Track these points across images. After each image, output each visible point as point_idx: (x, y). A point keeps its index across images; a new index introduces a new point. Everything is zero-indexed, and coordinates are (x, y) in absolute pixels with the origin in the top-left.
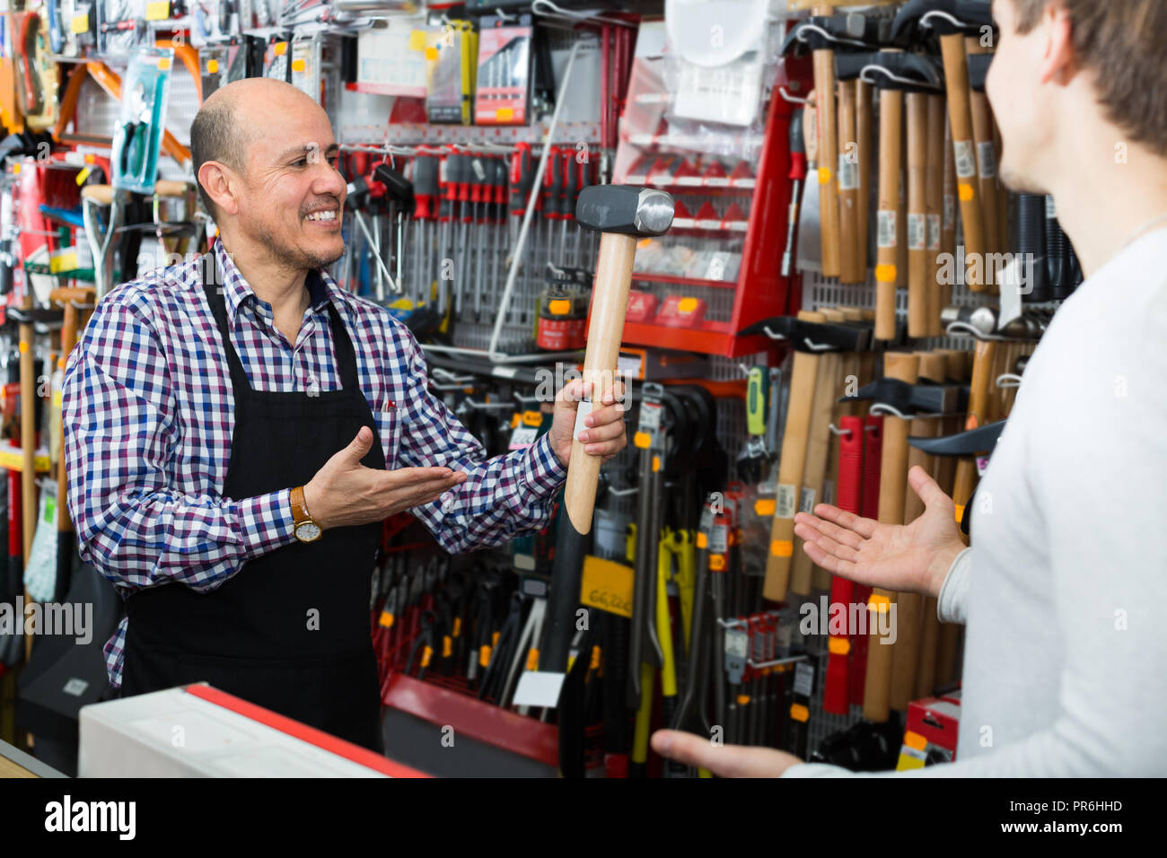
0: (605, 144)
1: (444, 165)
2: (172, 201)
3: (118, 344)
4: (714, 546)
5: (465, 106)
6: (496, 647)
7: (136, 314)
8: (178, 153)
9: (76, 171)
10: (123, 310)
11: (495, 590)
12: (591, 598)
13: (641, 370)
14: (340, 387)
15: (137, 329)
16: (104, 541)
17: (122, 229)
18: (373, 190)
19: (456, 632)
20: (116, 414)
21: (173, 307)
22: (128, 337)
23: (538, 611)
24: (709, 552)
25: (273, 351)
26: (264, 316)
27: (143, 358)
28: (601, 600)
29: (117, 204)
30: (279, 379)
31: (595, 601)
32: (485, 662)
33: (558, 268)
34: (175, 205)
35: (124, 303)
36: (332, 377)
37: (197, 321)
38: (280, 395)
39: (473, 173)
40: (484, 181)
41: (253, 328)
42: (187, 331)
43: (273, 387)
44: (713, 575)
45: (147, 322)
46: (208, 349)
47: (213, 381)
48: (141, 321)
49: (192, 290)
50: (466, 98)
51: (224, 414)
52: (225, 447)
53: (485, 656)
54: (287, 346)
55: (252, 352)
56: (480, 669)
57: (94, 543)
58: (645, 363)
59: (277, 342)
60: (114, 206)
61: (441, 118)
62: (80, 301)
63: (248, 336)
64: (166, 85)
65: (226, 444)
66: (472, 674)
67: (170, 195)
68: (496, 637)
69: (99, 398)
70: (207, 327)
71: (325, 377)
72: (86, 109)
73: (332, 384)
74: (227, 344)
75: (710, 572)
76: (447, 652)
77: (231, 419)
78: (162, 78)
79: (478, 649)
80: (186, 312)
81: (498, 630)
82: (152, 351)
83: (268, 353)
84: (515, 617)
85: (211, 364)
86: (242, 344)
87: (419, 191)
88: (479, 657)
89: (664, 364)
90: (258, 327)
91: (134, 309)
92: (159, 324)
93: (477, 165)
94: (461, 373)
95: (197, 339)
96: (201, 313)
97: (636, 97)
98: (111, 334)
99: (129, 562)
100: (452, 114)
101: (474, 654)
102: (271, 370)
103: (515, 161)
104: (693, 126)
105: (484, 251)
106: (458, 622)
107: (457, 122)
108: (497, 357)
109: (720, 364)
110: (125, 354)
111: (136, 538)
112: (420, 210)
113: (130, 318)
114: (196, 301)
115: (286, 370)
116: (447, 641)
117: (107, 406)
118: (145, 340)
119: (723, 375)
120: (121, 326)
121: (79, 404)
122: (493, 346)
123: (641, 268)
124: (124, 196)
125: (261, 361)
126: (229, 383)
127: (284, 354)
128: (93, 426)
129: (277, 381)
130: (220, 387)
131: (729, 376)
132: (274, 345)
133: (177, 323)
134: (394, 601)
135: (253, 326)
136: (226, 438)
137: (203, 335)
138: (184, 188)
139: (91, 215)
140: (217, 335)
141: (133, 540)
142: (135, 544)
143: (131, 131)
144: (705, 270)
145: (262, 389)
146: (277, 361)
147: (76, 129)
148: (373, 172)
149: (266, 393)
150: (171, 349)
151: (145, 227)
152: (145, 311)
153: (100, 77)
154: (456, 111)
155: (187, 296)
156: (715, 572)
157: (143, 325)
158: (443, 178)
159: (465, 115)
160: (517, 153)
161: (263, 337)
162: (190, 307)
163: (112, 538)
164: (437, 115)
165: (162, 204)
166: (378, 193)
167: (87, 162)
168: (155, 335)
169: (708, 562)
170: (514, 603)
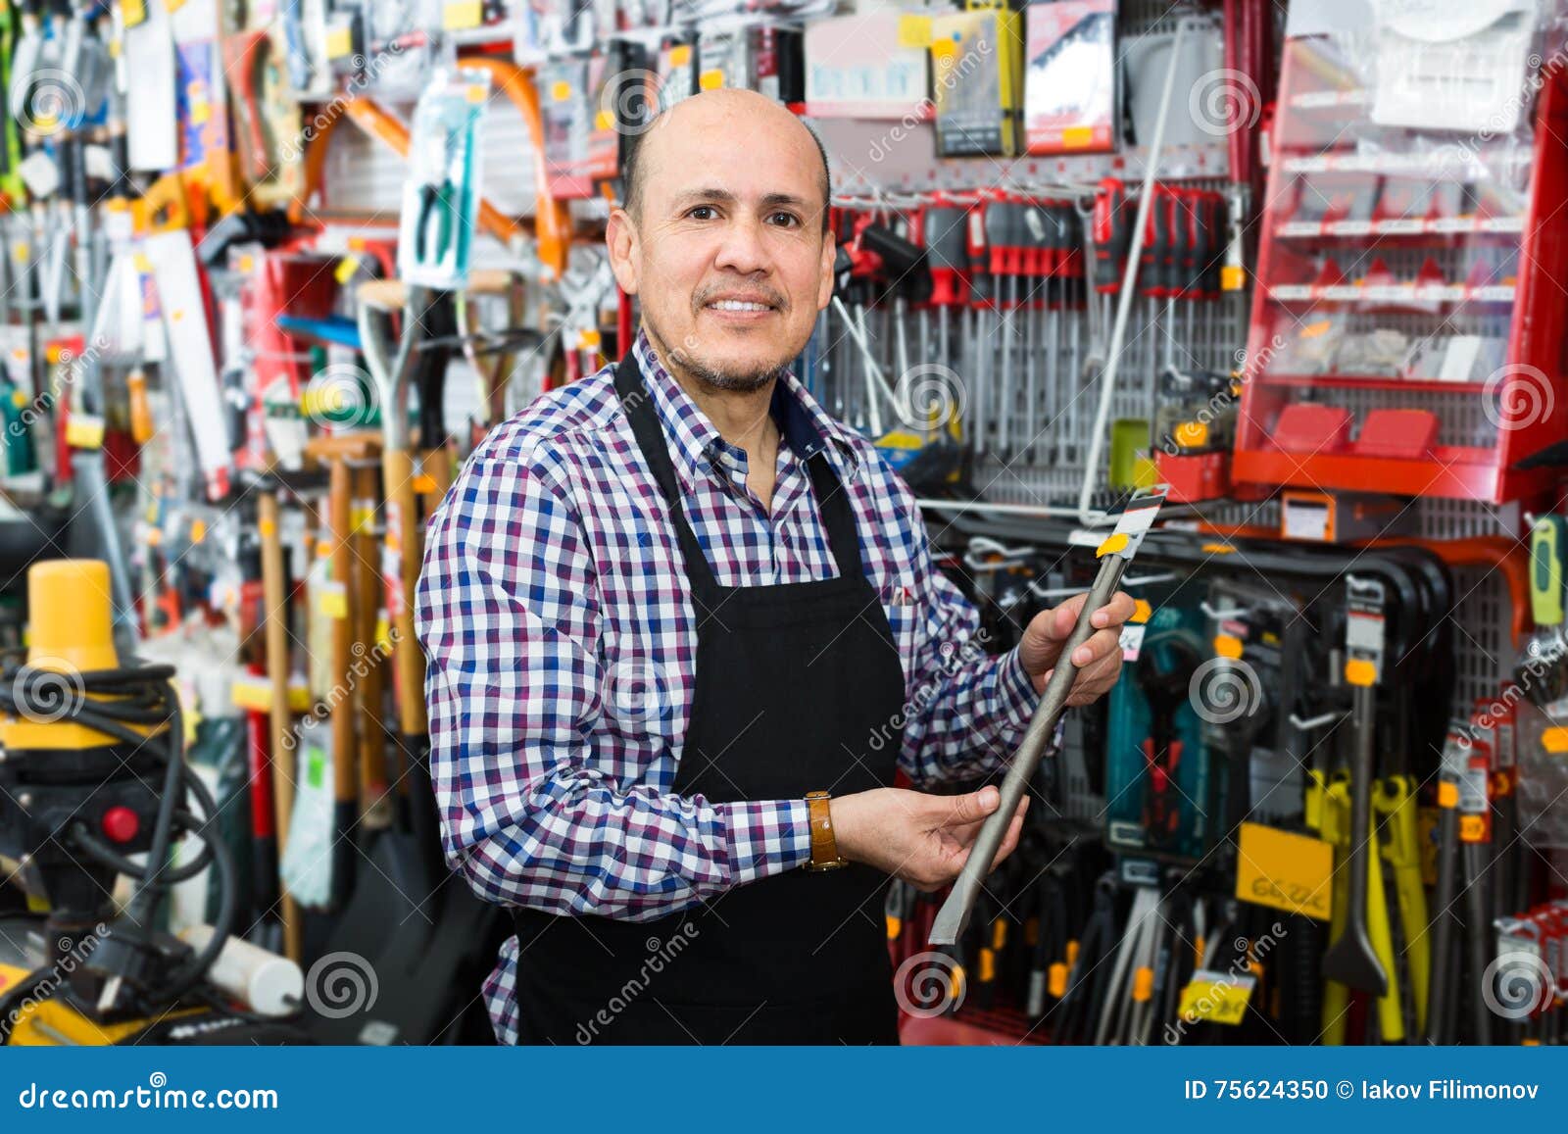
0: (1236, 176)
1: (975, 220)
2: (483, 301)
3: (514, 529)
4: (1466, 803)
5: (1006, 127)
6: (1073, 966)
7: (544, 480)
8: (499, 227)
9: (335, 262)
10: (522, 473)
11: (1068, 876)
12: (1255, 890)
13: (1327, 527)
14: (836, 574)
15: (546, 507)
16: (494, 851)
17: (422, 346)
18: (858, 265)
19: (999, 942)
20: (507, 651)
21: (595, 463)
22: (530, 518)
23: (1147, 908)
24: (1459, 812)
25: (743, 524)
26: (731, 469)
27: (553, 554)
28: (1273, 892)
29: (414, 307)
30: (753, 567)
31: (1263, 895)
32: (1058, 988)
33: (1183, 373)
34: (489, 306)
35: (523, 461)
36: (823, 557)
37: (630, 481)
38: (757, 590)
39: (1026, 231)
40: (1043, 243)
41: (712, 488)
42: (621, 501)
43: (746, 581)
44: (1467, 849)
45: (562, 494)
46: (653, 527)
47: (664, 582)
48: (553, 491)
49: (611, 427)
50: (1007, 114)
51: (682, 634)
52: (685, 687)
53: (1059, 979)
54: (761, 512)
55: (713, 528)
56: (1049, 999)
57: (477, 853)
58: (1334, 516)
59: (747, 508)
60: (409, 312)
61: (963, 147)
62: (354, 456)
63: (705, 501)
64: (478, 125)
65: (687, 682)
66: (1035, 1007)
67: (485, 291)
68: (1073, 948)
69: (481, 622)
70: (645, 490)
71: (815, 557)
72: (337, 172)
73: (826, 569)
74: (676, 516)
75: (1461, 844)
76: (987, 973)
77: (693, 639)
78: (474, 113)
79: (1045, 969)
80: (612, 467)
81: (1078, 938)
82: (568, 544)
83: (736, 527)
84: (1103, 917)
85: (659, 554)
86: (697, 515)
87: (940, 261)
88: (1047, 981)
89: (1359, 516)
90: (718, 484)
91: (540, 472)
92: (579, 496)
93: (1032, 217)
94: (1013, 543)
95: (637, 513)
96: (633, 468)
97: (1295, 99)
98: (503, 513)
99: (534, 887)
100: (985, 141)
101: (1037, 978)
102: (741, 554)
103: (1100, 208)
104: (1406, 137)
105: (1013, 353)
106: (1001, 927)
107: (993, 152)
108: (1091, 517)
109: (1435, 513)
110: (526, 546)
111: (555, 857)
112: (941, 293)
113: (534, 489)
114: (622, 447)
115: (763, 553)
116: (987, 957)
117: (493, 636)
118: (558, 525)
119: (1441, 530)
120: (518, 500)
121: (448, 625)
122: (1085, 500)
123: (1320, 368)
124: (424, 297)
125: (727, 541)
126: (685, 584)
127: (759, 528)
128: (469, 666)
129: (750, 571)
130: (674, 590)
131: (1452, 530)
132: (744, 515)
133: (605, 488)
134: (899, 897)
135: (711, 484)
136: (685, 673)
137: (643, 504)
138: (506, 280)
139: (372, 327)
140: (662, 503)
141: (550, 860)
142: (552, 865)
143: (430, 197)
144: (1439, 367)
145: (730, 585)
146: (750, 540)
147: (323, 200)
148: (858, 238)
149: (739, 592)
150: (601, 538)
151: (450, 341)
152: (557, 474)
153: (365, 121)
154: (992, 136)
155: (606, 438)
156: (1471, 843)
157: (555, 499)
158: (977, 241)
159: (1007, 141)
160: (1103, 196)
161: (728, 502)
162: (616, 459)
163: (506, 849)
164: (957, 143)
165: (471, 307)
166: (864, 269)
167: (352, 247)
168: (575, 517)
169: (1458, 828)
170: (1100, 896)
